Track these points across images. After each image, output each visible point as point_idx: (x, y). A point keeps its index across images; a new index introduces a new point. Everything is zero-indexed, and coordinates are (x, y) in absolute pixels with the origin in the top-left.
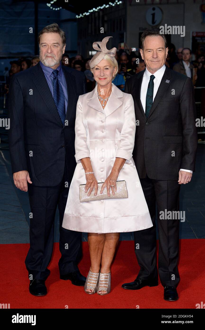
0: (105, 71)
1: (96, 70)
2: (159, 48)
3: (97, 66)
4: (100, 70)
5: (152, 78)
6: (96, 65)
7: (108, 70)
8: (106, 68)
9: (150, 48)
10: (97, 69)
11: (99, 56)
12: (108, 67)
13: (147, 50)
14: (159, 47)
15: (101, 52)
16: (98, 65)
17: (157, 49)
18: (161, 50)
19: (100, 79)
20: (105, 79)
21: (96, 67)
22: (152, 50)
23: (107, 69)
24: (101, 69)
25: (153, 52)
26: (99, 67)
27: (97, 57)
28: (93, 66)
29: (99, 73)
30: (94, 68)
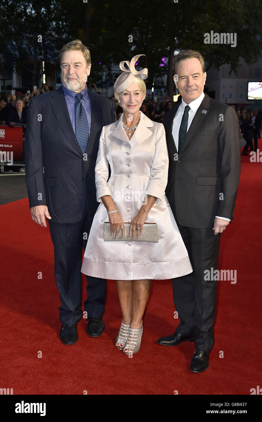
0: (136, 96)
1: (124, 96)
2: (195, 74)
4: (129, 96)
5: (187, 109)
6: (125, 90)
7: (138, 95)
8: (136, 93)
10: (125, 94)
11: (128, 78)
12: (138, 92)
15: (130, 74)
17: (193, 75)
19: (129, 106)
20: (135, 106)
21: (125, 92)
22: (187, 77)
26: (128, 91)
27: (126, 79)
28: (121, 91)
29: (128, 99)
30: (122, 92)
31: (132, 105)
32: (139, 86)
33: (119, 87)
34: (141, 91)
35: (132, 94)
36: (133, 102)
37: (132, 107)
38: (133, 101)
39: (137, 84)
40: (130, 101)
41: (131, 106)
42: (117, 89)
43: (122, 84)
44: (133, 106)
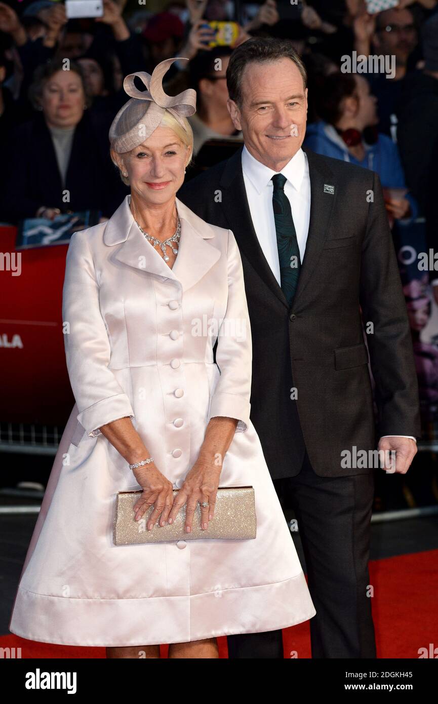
0: (168, 159)
1: (137, 159)
2: (293, 97)
3: (144, 146)
4: (150, 159)
5: (279, 182)
6: (140, 145)
7: (173, 157)
8: (168, 153)
9: (265, 100)
10: (141, 155)
11: (146, 116)
12: (174, 148)
13: (257, 104)
14: (291, 95)
15: (152, 105)
16: (145, 144)
17: (287, 100)
18: (297, 103)
19: (150, 185)
20: (167, 183)
21: (139, 150)
22: (272, 103)
23: (173, 153)
24: (153, 157)
25: (274, 110)
26: (147, 148)
27: (141, 118)
28: (129, 148)
29: (149, 168)
30: (131, 152)
31: (157, 181)
32: (176, 135)
33: (124, 139)
34: (180, 145)
35: (158, 154)
36: (161, 174)
37: (157, 188)
38: (161, 171)
39: (170, 129)
40: (152, 174)
41: (156, 184)
42: (120, 143)
43: (132, 131)
44: (159, 185)
